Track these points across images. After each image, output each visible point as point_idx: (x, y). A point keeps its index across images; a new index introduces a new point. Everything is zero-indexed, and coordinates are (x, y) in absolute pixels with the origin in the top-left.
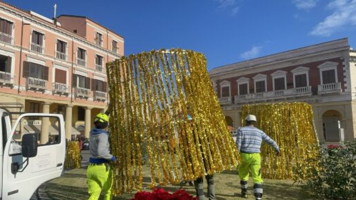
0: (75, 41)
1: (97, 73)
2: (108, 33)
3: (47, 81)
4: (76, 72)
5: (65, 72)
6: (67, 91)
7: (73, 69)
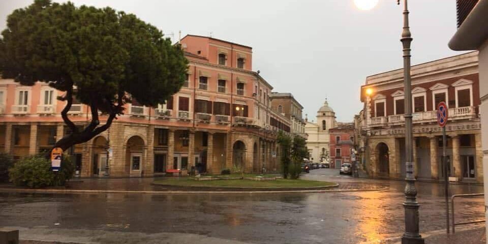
0: (197, 66)
1: (220, 95)
2: (232, 48)
3: (171, 110)
4: (198, 98)
5: (187, 100)
6: (190, 118)
7: (195, 95)
